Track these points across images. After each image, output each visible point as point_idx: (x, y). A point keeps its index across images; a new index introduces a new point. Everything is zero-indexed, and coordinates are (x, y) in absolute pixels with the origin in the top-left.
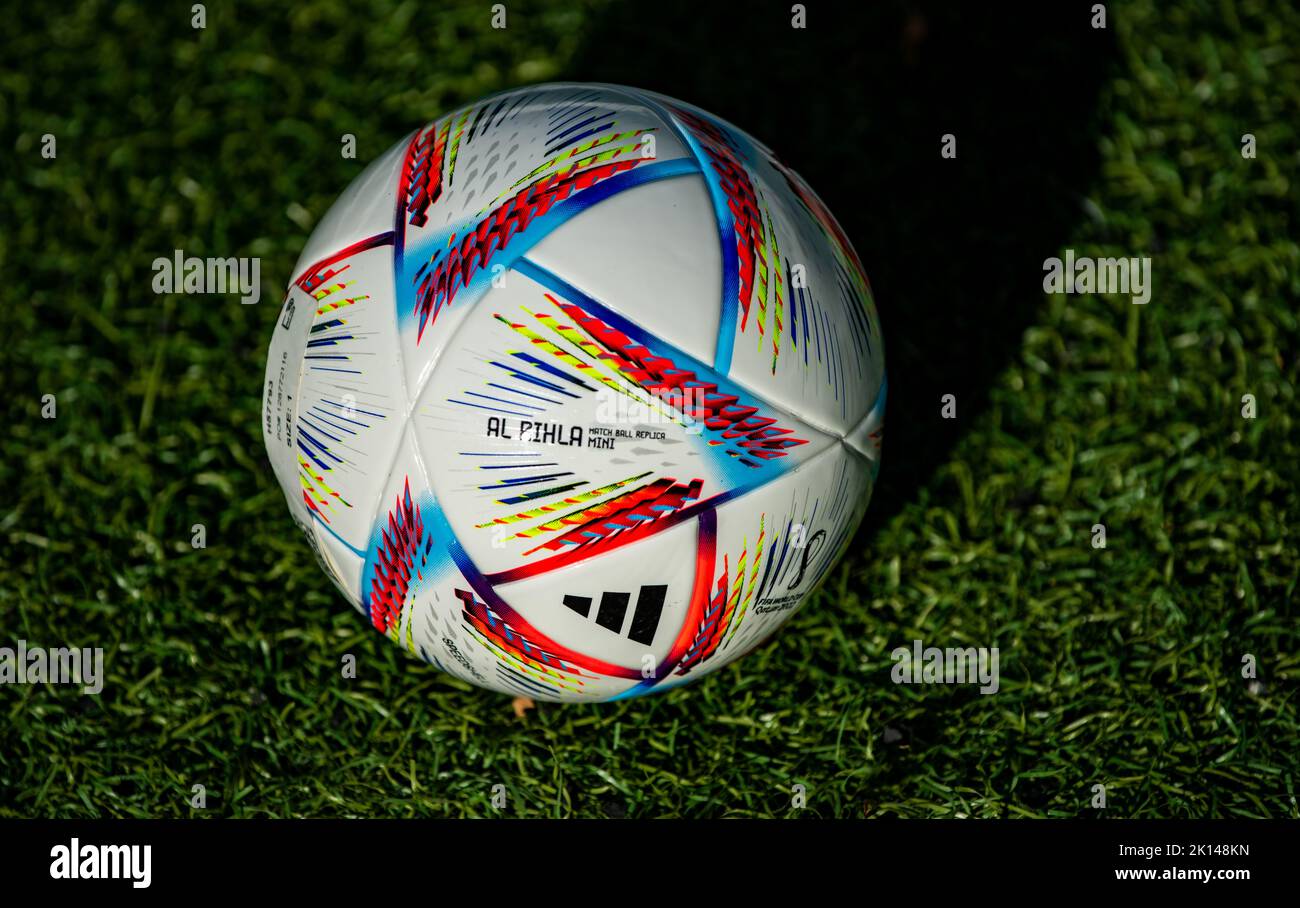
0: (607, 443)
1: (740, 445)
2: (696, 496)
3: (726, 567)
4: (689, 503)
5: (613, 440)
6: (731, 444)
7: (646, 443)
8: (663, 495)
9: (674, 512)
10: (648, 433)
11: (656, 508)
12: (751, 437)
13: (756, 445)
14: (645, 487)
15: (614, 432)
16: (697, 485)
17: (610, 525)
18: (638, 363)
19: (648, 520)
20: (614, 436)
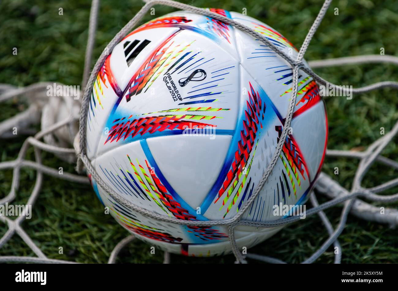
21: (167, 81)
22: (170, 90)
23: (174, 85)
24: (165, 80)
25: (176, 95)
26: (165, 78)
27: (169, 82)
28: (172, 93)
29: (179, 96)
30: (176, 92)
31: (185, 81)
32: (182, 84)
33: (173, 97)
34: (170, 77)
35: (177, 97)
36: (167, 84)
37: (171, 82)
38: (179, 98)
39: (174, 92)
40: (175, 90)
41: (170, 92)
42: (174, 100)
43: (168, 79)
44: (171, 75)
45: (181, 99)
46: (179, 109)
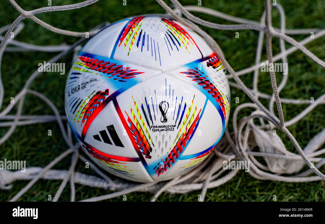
0: (84, 87)
1: (118, 76)
2: (108, 94)
3: (127, 115)
4: (107, 97)
5: (85, 85)
6: (115, 77)
7: (93, 83)
8: (99, 96)
9: (103, 101)
10: (93, 80)
11: (99, 101)
12: (121, 74)
13: (123, 76)
14: (94, 95)
15: (85, 83)
16: (107, 91)
17: (90, 110)
18: (91, 63)
19: (98, 105)
20: (85, 84)
21: (157, 130)
22: (165, 130)
23: (162, 127)
24: (155, 131)
25: (170, 128)
26: (153, 130)
27: (158, 128)
28: (167, 130)
29: (172, 126)
30: (168, 127)
31: (164, 118)
32: (165, 121)
33: (170, 130)
34: (155, 126)
35: (172, 128)
36: (159, 130)
37: (159, 127)
38: (173, 126)
39: (167, 128)
40: (166, 127)
41: (165, 131)
42: (173, 130)
43: (155, 129)
44: (154, 125)
45: (175, 126)
46: (180, 130)
